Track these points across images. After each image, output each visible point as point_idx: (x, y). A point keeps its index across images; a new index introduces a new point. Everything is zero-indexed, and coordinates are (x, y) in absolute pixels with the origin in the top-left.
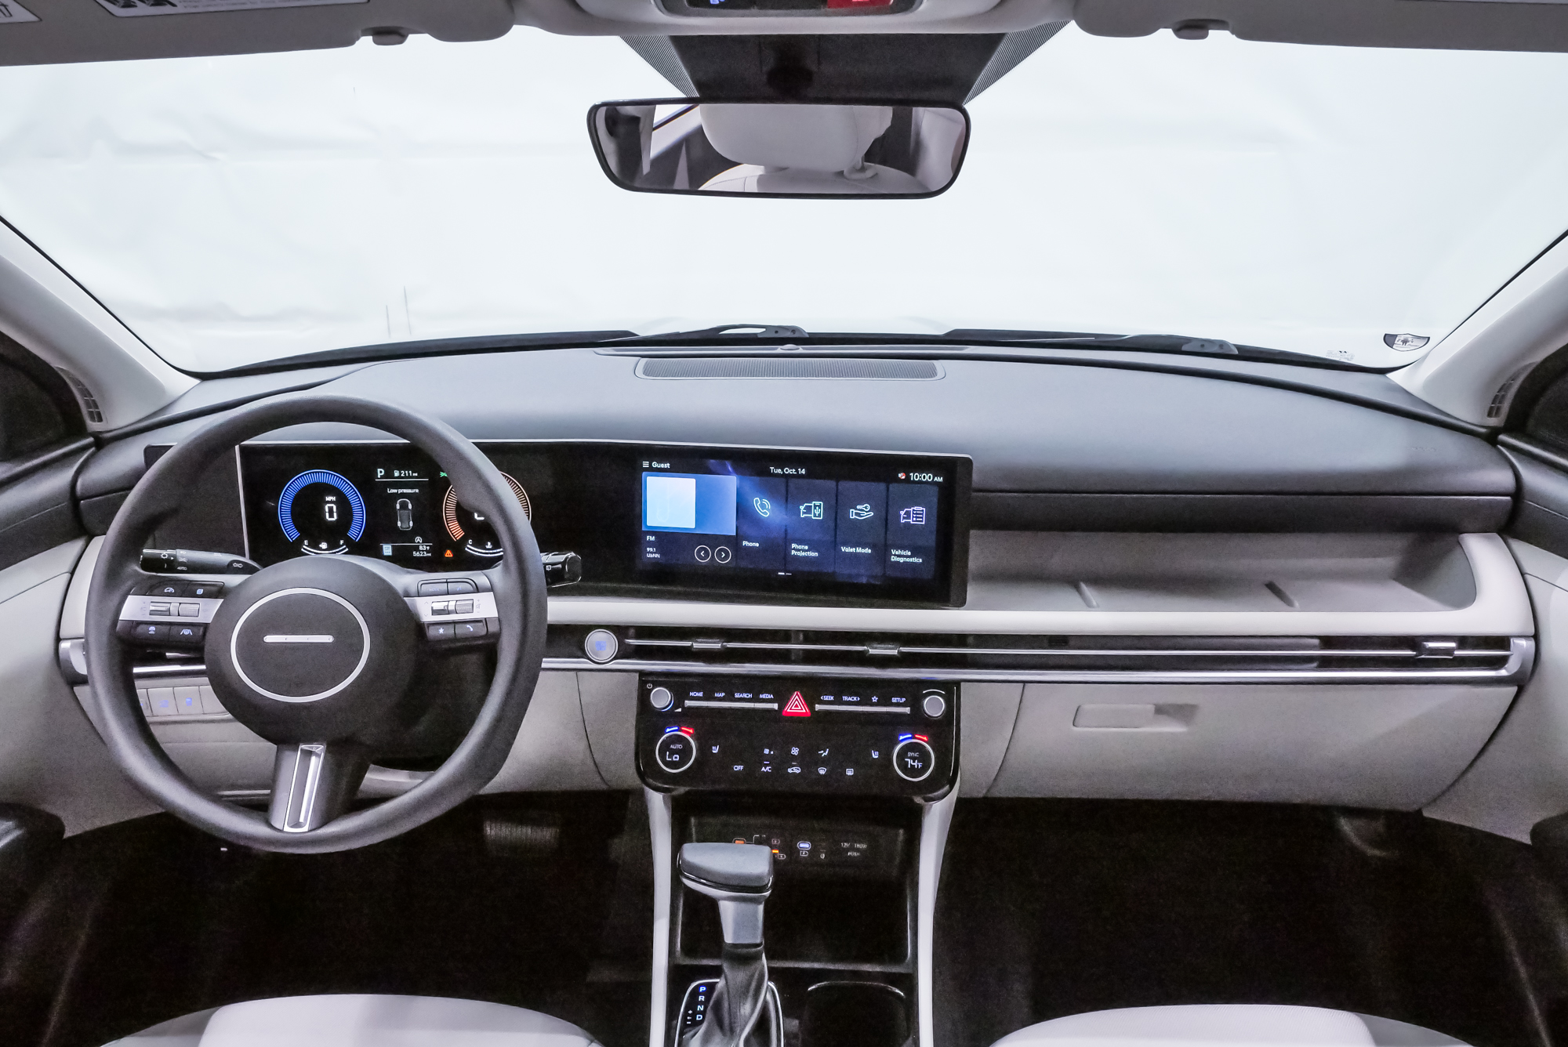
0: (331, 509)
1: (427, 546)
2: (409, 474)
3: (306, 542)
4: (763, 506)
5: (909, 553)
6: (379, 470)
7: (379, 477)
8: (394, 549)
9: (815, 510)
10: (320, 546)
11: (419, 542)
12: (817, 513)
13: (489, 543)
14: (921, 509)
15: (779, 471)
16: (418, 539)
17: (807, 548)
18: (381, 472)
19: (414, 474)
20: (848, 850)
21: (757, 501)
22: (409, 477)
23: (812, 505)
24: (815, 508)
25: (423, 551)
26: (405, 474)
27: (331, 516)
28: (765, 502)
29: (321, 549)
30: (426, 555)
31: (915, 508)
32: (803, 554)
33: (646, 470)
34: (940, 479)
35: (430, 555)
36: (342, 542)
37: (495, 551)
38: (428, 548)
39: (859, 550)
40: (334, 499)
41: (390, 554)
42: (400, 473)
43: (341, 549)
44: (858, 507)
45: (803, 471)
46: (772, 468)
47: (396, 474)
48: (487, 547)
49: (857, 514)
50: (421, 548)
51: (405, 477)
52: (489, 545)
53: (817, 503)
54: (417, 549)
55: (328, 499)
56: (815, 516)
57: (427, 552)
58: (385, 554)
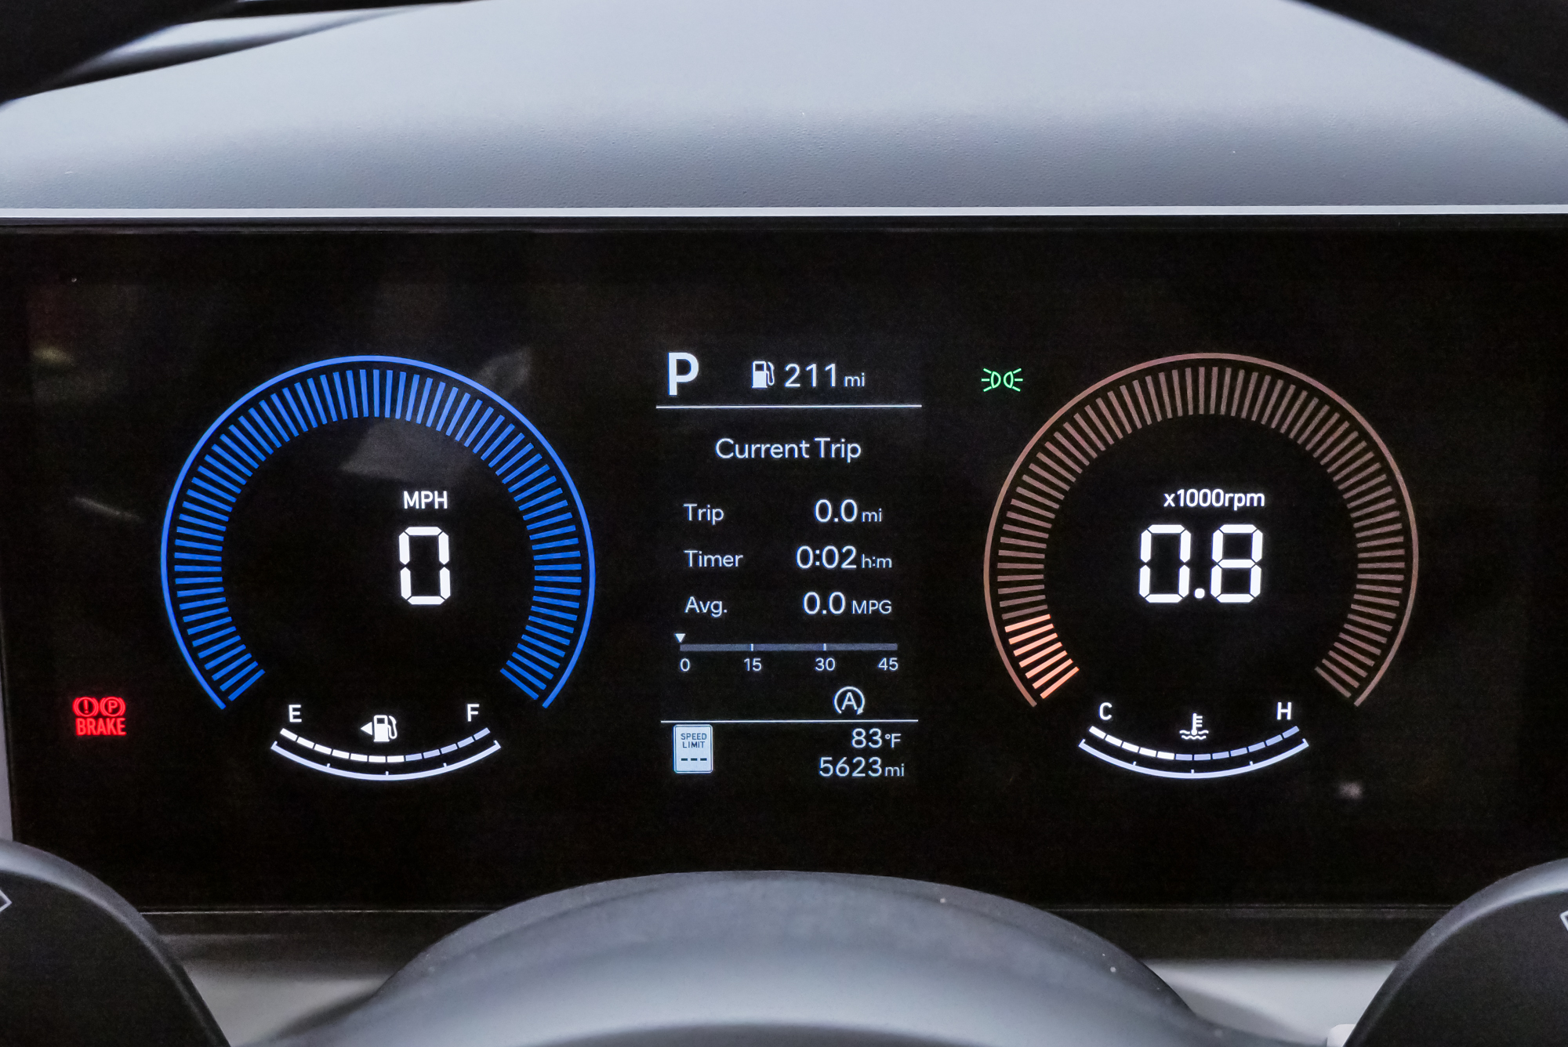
0: (424, 549)
1: (887, 729)
2: (824, 376)
3: (293, 712)
6: (674, 358)
7: (673, 391)
8: (723, 741)
10: (367, 728)
11: (849, 712)
13: (1197, 720)
16: (850, 699)
18: (683, 368)
19: (850, 380)
22: (824, 392)
25: (867, 753)
26: (805, 377)
27: (425, 583)
29: (369, 745)
30: (879, 770)
35: (900, 771)
36: (471, 711)
38: (894, 738)
40: (442, 500)
41: (707, 767)
42: (781, 375)
43: (467, 741)
47: (760, 379)
48: (1186, 735)
50: (858, 738)
51: (805, 393)
52: (1196, 730)
54: (838, 743)
55: (412, 500)
57: (888, 755)
58: (681, 767)
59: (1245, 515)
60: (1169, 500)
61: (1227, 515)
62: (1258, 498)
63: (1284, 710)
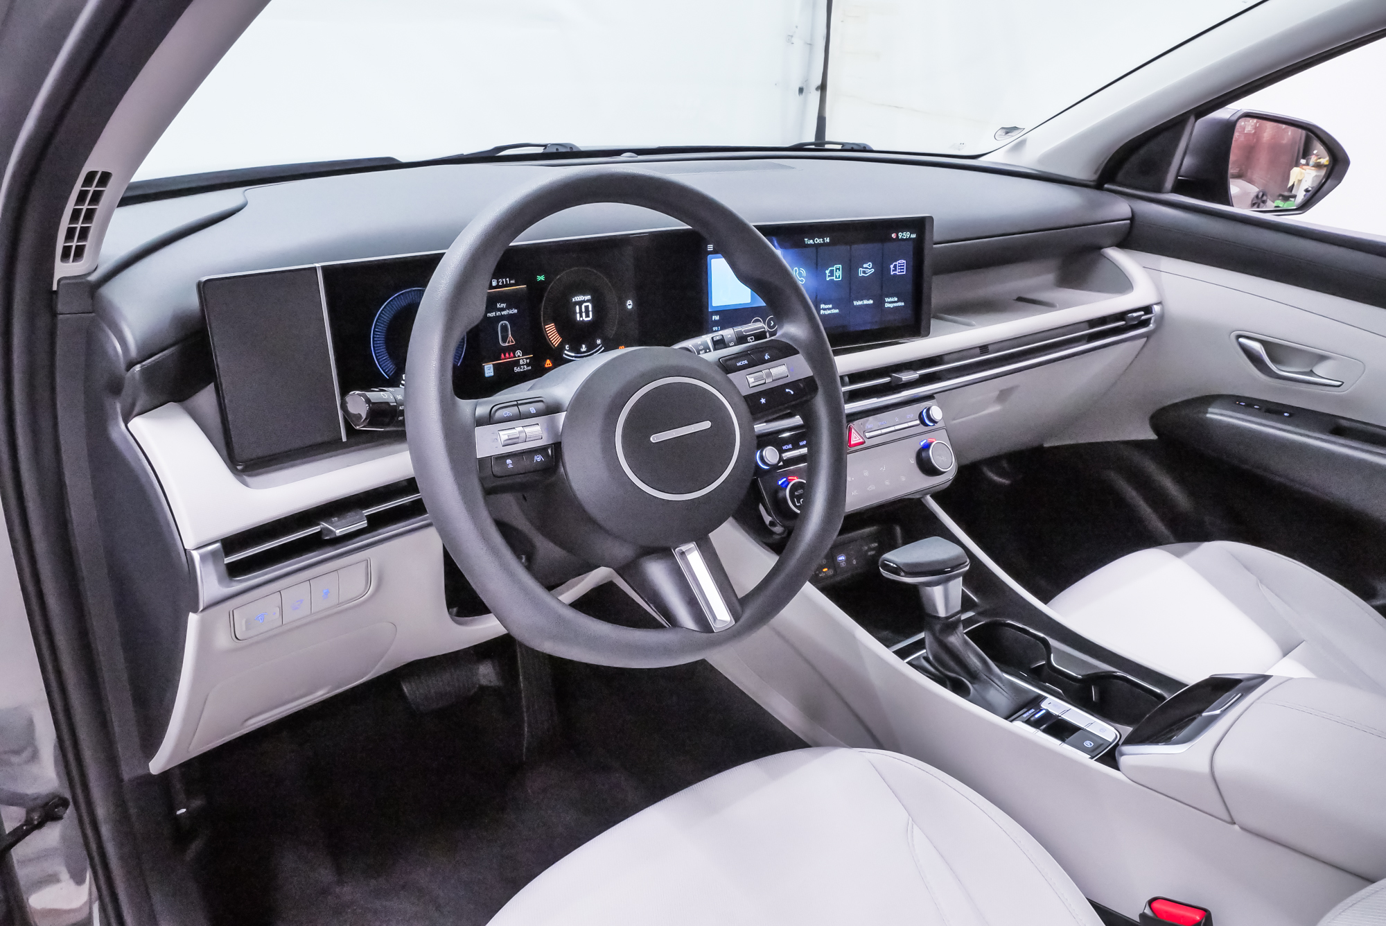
1: (527, 359)
2: (506, 281)
4: (800, 274)
5: (896, 299)
8: (496, 367)
9: (836, 273)
11: (519, 356)
12: (838, 275)
13: (584, 346)
14: (903, 261)
15: (811, 242)
16: (519, 353)
17: (831, 306)
19: (512, 282)
20: (867, 551)
21: (796, 271)
22: (506, 285)
23: (834, 268)
24: (836, 271)
25: (523, 365)
26: (503, 282)
28: (803, 272)
30: (526, 368)
31: (899, 262)
32: (829, 312)
33: (711, 253)
34: (914, 236)
35: (530, 368)
37: (588, 353)
38: (528, 361)
39: (866, 302)
41: (492, 374)
42: (498, 282)
44: (865, 266)
45: (828, 240)
46: (806, 240)
47: (493, 283)
48: (582, 350)
49: (864, 272)
50: (521, 362)
51: (503, 286)
53: (838, 266)
54: (517, 363)
56: (836, 278)
57: (528, 365)
58: (487, 375)
59: (588, 301)
60: (574, 300)
61: (584, 301)
62: (589, 297)
63: (599, 342)
